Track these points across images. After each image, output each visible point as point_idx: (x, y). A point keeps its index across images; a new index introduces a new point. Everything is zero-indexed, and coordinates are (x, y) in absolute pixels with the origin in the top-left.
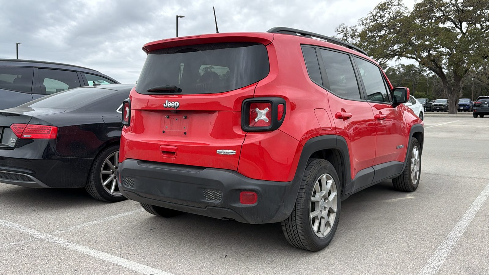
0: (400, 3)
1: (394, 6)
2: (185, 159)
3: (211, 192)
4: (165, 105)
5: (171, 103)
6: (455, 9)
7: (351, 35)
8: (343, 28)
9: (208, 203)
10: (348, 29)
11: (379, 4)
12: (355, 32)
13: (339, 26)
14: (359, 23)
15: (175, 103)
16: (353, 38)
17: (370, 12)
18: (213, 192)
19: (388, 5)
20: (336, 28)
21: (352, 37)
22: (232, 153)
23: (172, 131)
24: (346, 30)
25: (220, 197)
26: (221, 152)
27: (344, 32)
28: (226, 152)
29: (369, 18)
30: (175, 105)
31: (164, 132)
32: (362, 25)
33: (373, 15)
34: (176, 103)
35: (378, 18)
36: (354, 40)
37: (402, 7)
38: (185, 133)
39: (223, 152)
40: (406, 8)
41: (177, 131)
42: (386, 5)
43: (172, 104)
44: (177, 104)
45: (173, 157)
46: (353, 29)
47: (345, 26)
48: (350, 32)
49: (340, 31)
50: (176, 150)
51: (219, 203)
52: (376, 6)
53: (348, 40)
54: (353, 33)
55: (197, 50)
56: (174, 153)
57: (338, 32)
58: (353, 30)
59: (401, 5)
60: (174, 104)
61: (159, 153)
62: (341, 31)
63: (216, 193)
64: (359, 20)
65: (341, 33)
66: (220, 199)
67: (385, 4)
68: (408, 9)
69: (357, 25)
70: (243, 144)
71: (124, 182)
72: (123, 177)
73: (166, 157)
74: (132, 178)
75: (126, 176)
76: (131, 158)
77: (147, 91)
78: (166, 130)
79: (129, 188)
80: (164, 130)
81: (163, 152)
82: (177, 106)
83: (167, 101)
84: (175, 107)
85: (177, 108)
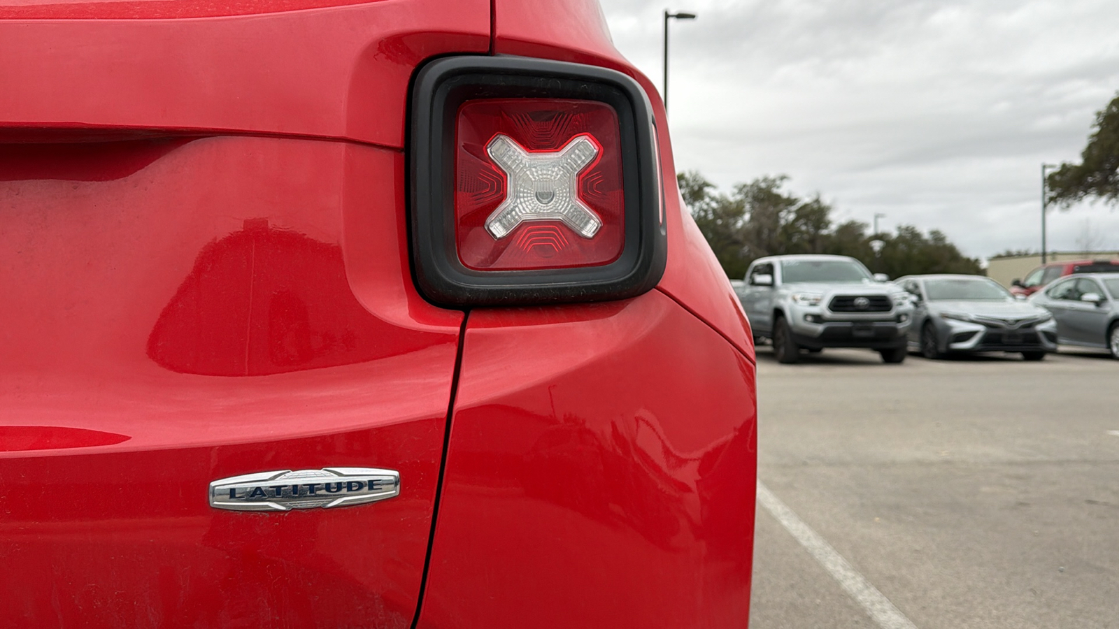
22: (371, 485)
26: (257, 494)
70: (461, 403)
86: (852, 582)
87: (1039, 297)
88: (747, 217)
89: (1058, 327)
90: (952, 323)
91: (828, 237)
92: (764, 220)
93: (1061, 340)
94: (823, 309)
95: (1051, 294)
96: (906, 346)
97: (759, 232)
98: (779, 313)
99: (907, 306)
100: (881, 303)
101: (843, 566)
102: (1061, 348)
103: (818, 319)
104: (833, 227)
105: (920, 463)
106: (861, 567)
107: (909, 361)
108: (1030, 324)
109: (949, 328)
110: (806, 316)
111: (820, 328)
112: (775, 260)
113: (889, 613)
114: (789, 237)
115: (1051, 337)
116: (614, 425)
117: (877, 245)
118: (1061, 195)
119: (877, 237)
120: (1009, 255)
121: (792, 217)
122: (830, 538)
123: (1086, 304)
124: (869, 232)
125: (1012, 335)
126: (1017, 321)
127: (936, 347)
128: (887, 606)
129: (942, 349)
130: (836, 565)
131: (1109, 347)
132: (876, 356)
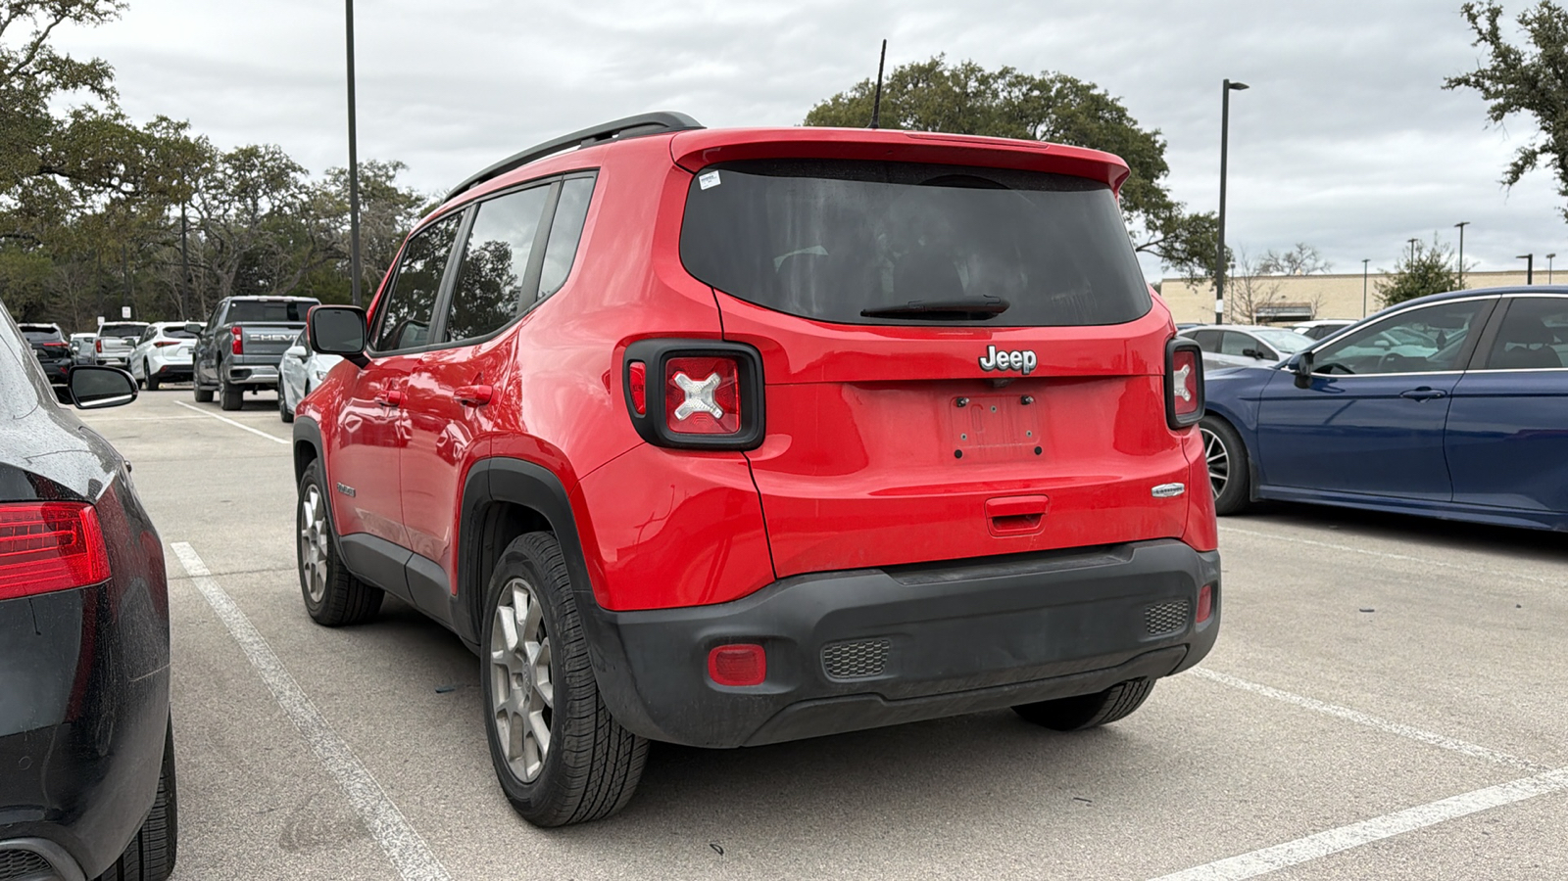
2: (1078, 528)
3: (1166, 608)
4: (988, 361)
5: (1009, 355)
9: (1156, 642)
15: (1021, 353)
22: (1180, 489)
23: (988, 447)
26: (1160, 491)
28: (1169, 490)
30: (1023, 362)
31: (958, 454)
34: (1026, 354)
38: (1038, 451)
39: (1164, 490)
41: (1006, 445)
43: (1013, 359)
44: (1030, 359)
45: (1034, 531)
50: (1043, 505)
55: (998, 184)
56: (1036, 517)
60: (1020, 358)
61: (984, 524)
66: (1184, 624)
70: (1188, 463)
71: (828, 666)
72: (826, 646)
73: (1009, 534)
74: (880, 639)
75: (844, 640)
76: (818, 570)
77: (863, 314)
78: (965, 447)
79: (860, 683)
80: (960, 448)
81: (996, 520)
82: (1031, 364)
83: (992, 349)
84: (1022, 367)
85: (1030, 369)
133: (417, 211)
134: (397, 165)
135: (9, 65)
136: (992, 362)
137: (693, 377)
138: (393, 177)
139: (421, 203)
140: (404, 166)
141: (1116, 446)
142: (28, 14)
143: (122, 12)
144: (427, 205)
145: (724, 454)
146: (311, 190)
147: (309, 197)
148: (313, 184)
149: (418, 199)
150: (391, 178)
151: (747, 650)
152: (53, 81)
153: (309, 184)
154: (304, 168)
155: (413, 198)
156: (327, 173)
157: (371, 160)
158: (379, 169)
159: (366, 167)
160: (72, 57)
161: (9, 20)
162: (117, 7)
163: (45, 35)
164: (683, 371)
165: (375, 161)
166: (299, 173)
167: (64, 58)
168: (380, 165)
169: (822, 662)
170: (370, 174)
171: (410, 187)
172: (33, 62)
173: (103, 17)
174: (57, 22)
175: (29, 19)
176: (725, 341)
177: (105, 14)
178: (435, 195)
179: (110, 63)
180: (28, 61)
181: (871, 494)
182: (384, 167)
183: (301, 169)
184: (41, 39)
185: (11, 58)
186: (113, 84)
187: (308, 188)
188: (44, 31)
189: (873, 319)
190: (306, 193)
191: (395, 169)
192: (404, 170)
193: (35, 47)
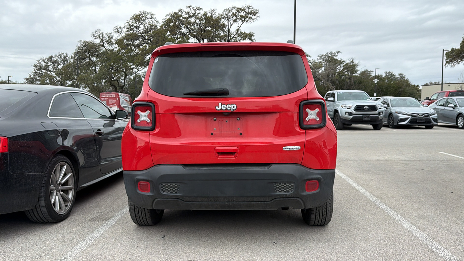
0: (153, 17)
1: (148, 18)
2: (249, 158)
3: (283, 185)
4: (219, 107)
5: (226, 106)
6: (198, 28)
7: (107, 41)
8: (99, 34)
9: (280, 195)
10: (105, 35)
11: (134, 15)
12: (111, 39)
13: (95, 31)
14: (114, 30)
16: (110, 44)
17: (127, 22)
18: (284, 185)
19: (142, 17)
20: (93, 33)
21: (108, 43)
22: (298, 148)
23: (223, 132)
24: (103, 36)
25: (292, 188)
26: (288, 148)
27: (100, 38)
28: (293, 148)
29: (126, 26)
30: (231, 108)
31: (212, 134)
32: (117, 33)
33: (130, 25)
34: (232, 106)
35: (134, 28)
36: (111, 46)
37: (155, 20)
38: (241, 134)
39: (289, 148)
40: (157, 22)
41: (230, 132)
42: (141, 17)
43: (227, 107)
44: (234, 107)
45: (232, 158)
46: (109, 35)
47: (101, 32)
48: (106, 38)
49: (96, 36)
50: (237, 150)
51: (292, 193)
52: (131, 17)
53: (104, 46)
54: (109, 40)
55: (239, 55)
57: (95, 37)
58: (109, 37)
59: (153, 18)
61: (215, 154)
62: (98, 37)
63: (288, 185)
64: (114, 27)
65: (98, 38)
66: (292, 190)
67: (139, 15)
68: (159, 23)
69: (113, 32)
70: (306, 140)
71: (162, 189)
72: (161, 184)
73: (223, 158)
74: (177, 184)
75: (166, 183)
76: (164, 163)
77: (184, 94)
78: (214, 132)
79: (171, 195)
80: (213, 132)
81: (218, 153)
82: (234, 108)
83: (220, 104)
84: (231, 109)
85: (234, 110)
86: (355, 185)
87: (433, 105)
88: (323, 68)
89: (438, 116)
90: (399, 115)
91: (356, 76)
92: (330, 70)
93: (439, 121)
94: (352, 110)
95: (437, 104)
96: (382, 123)
97: (328, 75)
98: (336, 111)
99: (383, 109)
100: (373, 108)
101: (353, 182)
102: (439, 124)
103: (350, 114)
104: (359, 72)
105: (378, 160)
106: (357, 182)
107: (383, 128)
108: (428, 115)
109: (398, 116)
110: (346, 112)
111: (351, 117)
112: (335, 92)
113: (363, 190)
114: (340, 77)
115: (435, 120)
116: (319, 143)
117: (376, 81)
118: (451, 61)
119: (377, 77)
120: (431, 84)
121: (342, 68)
122: (349, 177)
123: (449, 108)
124: (373, 75)
125: (421, 119)
126: (423, 114)
127: (393, 124)
128: (362, 188)
129: (395, 124)
130: (351, 182)
131: (457, 124)
132: (371, 127)
133: (342, 65)
134: (338, 52)
135: (232, 35)
136: (220, 108)
137: (142, 112)
138: (337, 55)
139: (344, 63)
140: (340, 52)
141: (273, 134)
142: (237, 22)
143: (258, 18)
144: (346, 63)
145: (145, 132)
146: (312, 62)
147: (311, 63)
148: (313, 60)
149: (343, 62)
150: (336, 56)
151: (146, 183)
152: (241, 38)
153: (311, 60)
154: (310, 55)
155: (342, 61)
156: (318, 56)
157: (331, 51)
158: (333, 54)
159: (329, 54)
160: (246, 32)
161: (233, 24)
162: (257, 17)
163: (240, 27)
164: (139, 110)
165: (332, 51)
166: (309, 57)
167: (244, 32)
168: (333, 53)
169: (160, 188)
170: (330, 55)
171: (341, 58)
172: (237, 34)
173: (254, 20)
174: (243, 23)
175: (237, 23)
176: (148, 102)
177: (254, 19)
178: (348, 60)
179: (254, 32)
180: (236, 34)
181: (179, 144)
182: (335, 53)
183: (309, 56)
184: (239, 28)
185: (232, 34)
186: (255, 38)
187: (311, 61)
188: (240, 26)
189: (187, 96)
190: (311, 62)
191: (338, 53)
192: (340, 53)
193: (238, 30)
